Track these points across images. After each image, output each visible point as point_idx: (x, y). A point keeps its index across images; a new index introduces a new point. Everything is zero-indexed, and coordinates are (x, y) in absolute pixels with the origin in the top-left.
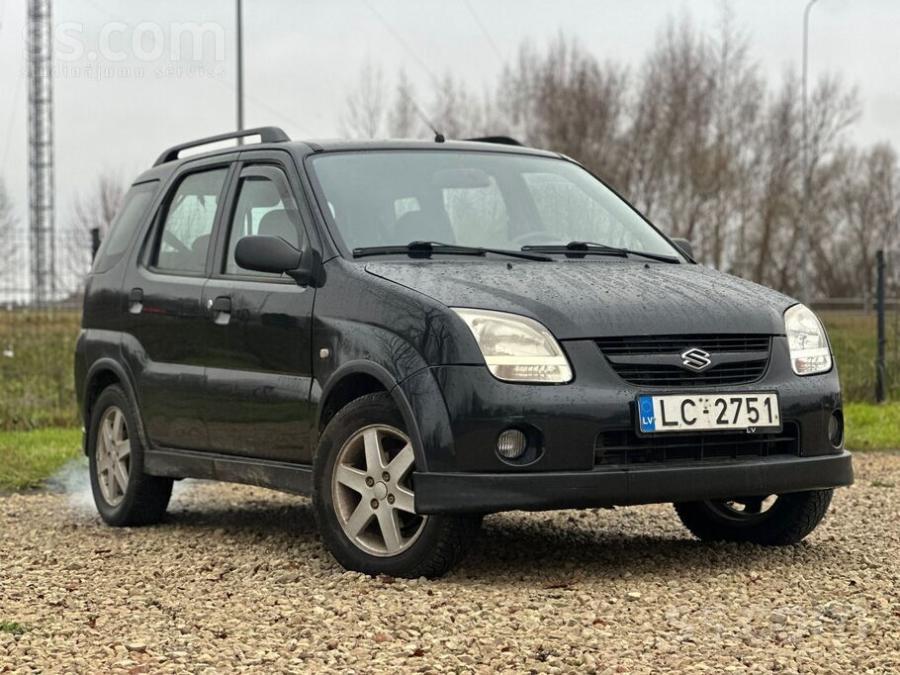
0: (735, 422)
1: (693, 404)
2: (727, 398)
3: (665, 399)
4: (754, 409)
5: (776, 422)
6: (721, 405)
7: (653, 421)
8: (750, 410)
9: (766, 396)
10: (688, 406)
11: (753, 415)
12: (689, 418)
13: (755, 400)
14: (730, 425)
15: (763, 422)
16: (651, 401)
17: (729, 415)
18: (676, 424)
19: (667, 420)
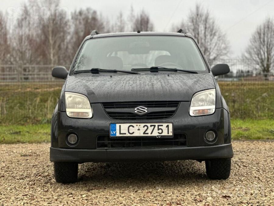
0: (151, 133)
1: (133, 127)
2: (149, 125)
3: (122, 125)
4: (161, 129)
5: (171, 134)
6: (146, 128)
7: (116, 133)
8: (159, 129)
9: (167, 124)
10: (131, 128)
11: (160, 131)
12: (131, 132)
13: (162, 125)
14: (149, 135)
15: (165, 133)
16: (116, 126)
17: (149, 131)
18: (125, 134)
19: (121, 132)
